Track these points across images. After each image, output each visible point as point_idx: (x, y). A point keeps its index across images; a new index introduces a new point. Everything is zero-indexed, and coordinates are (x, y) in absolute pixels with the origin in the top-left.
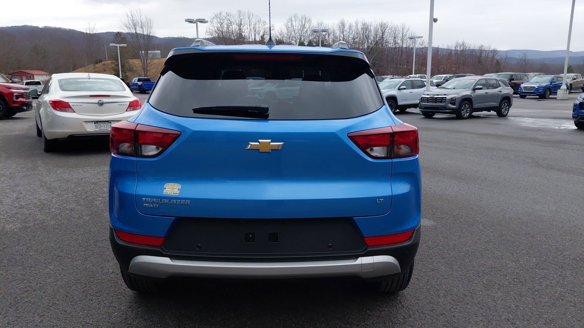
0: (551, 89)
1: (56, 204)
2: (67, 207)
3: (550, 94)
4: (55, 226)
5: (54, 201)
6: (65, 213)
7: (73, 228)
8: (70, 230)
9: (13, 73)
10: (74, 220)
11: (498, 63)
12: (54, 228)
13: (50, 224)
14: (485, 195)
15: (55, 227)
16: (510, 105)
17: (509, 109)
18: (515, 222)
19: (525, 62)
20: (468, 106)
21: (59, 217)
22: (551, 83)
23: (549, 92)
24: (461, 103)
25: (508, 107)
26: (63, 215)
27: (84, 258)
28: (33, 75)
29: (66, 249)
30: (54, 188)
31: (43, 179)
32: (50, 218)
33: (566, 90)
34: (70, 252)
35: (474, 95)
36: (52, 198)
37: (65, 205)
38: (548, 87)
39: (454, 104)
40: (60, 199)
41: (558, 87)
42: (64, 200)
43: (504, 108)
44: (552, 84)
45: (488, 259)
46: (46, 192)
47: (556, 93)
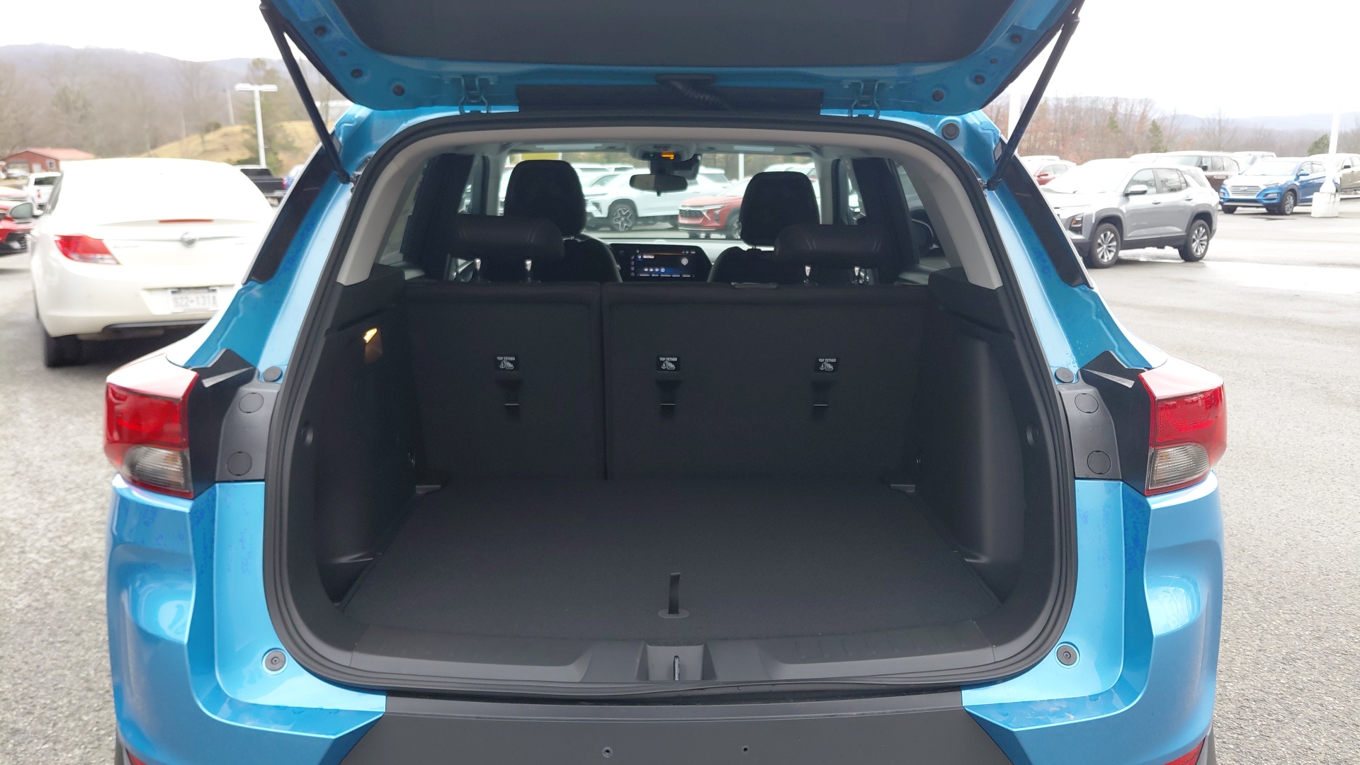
0: (1296, 190)
1: (44, 535)
2: (72, 547)
3: (1295, 204)
4: (26, 614)
5: (41, 524)
6: (63, 566)
7: (78, 622)
8: (69, 628)
9: (11, 156)
10: (85, 590)
11: (1155, 128)
12: (22, 622)
13: (13, 608)
14: (1227, 493)
15: (25, 618)
16: (1210, 232)
17: (1208, 241)
18: (1342, 584)
19: (1220, 125)
20: (1112, 236)
21: (45, 581)
22: (1298, 177)
23: (1291, 198)
24: (1096, 229)
25: (1205, 238)
26: (57, 574)
27: (91, 739)
28: (57, 161)
29: (43, 701)
30: (48, 481)
31: (24, 453)
32: (18, 585)
33: (1335, 195)
34: (53, 713)
35: (1126, 208)
36: (37, 515)
37: (69, 538)
38: (1288, 189)
39: (1077, 231)
40: (59, 520)
41: (1315, 187)
42: (70, 522)
43: (1198, 241)
44: (1300, 180)
45: (1314, 726)
46: (24, 495)
47: (1311, 200)
